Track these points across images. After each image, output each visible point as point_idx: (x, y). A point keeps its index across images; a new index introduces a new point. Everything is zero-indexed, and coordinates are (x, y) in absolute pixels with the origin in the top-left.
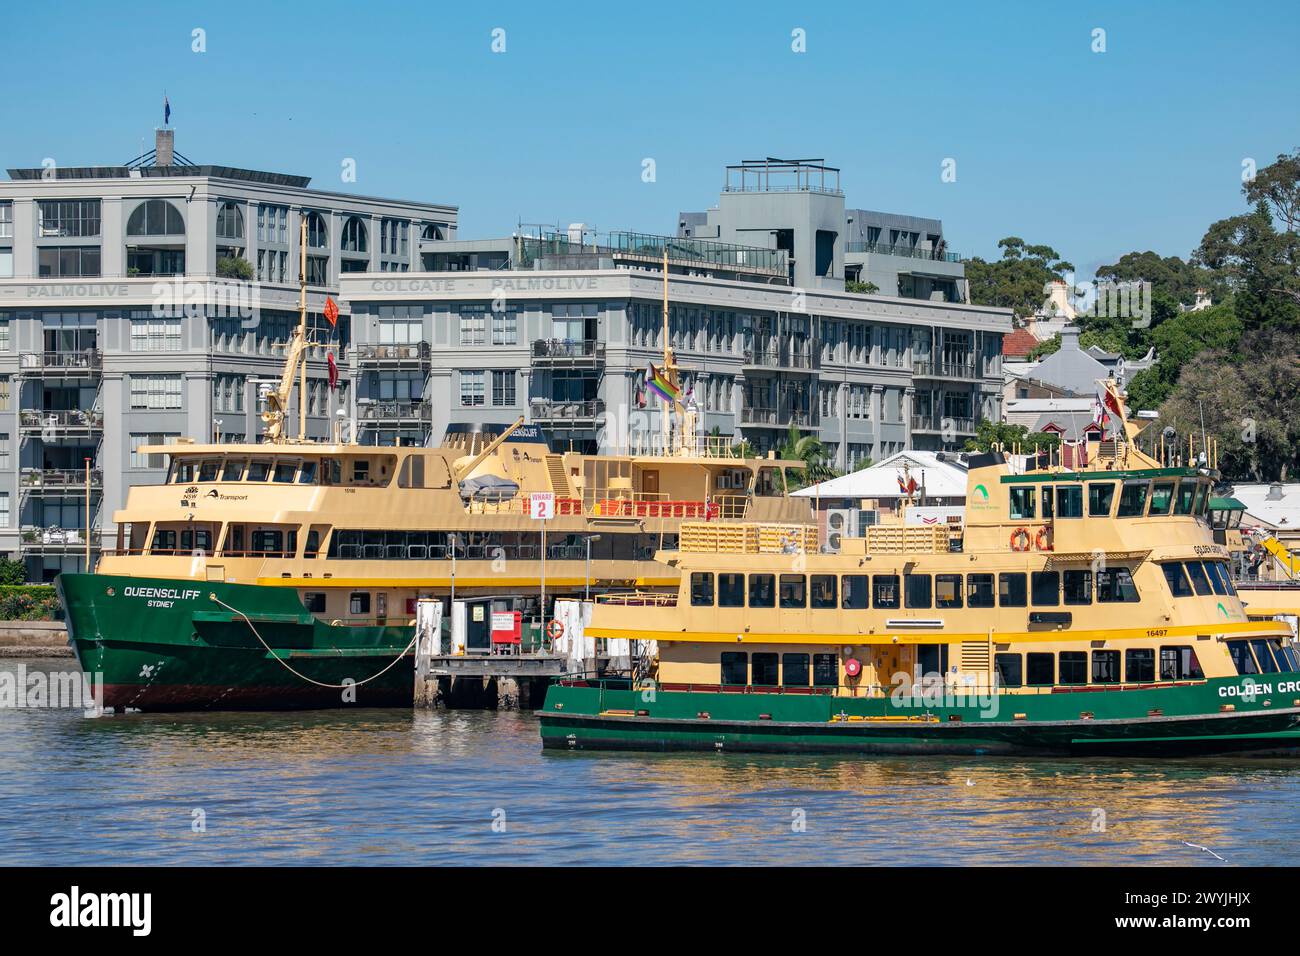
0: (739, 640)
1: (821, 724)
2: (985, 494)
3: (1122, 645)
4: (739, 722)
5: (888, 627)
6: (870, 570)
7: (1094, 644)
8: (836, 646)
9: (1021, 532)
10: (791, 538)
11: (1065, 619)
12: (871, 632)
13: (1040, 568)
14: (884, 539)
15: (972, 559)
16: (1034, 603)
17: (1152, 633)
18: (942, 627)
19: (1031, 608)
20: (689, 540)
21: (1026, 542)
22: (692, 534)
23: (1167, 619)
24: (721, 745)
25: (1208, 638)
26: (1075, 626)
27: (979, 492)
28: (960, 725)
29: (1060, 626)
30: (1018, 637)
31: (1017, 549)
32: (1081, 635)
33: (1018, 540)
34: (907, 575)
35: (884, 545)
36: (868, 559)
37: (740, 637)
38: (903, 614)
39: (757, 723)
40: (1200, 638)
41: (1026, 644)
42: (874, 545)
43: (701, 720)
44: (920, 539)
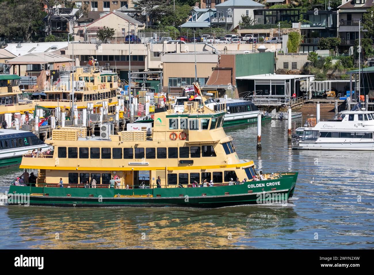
0: (77, 169)
1: (112, 198)
2: (161, 121)
3: (211, 171)
4: (82, 198)
5: (129, 165)
6: (123, 146)
7: (202, 170)
8: (111, 171)
9: (173, 134)
10: (80, 132)
11: (191, 162)
12: (123, 167)
13: (182, 146)
14: (126, 136)
15: (158, 143)
16: (180, 157)
17: (221, 167)
18: (148, 165)
19: (180, 159)
20: (55, 136)
21: (175, 137)
22: (57, 134)
23: (225, 162)
24: (75, 205)
25: (239, 168)
26: (194, 165)
27: (159, 120)
28: (161, 198)
29: (189, 165)
30: (175, 168)
31: (172, 140)
32: (197, 168)
33: (172, 136)
34: (135, 148)
35: (126, 138)
36: (122, 143)
37: (77, 168)
38: (134, 161)
39: (89, 198)
40: (237, 168)
41: (179, 171)
42: (123, 138)
43: (69, 197)
44: (140, 136)
